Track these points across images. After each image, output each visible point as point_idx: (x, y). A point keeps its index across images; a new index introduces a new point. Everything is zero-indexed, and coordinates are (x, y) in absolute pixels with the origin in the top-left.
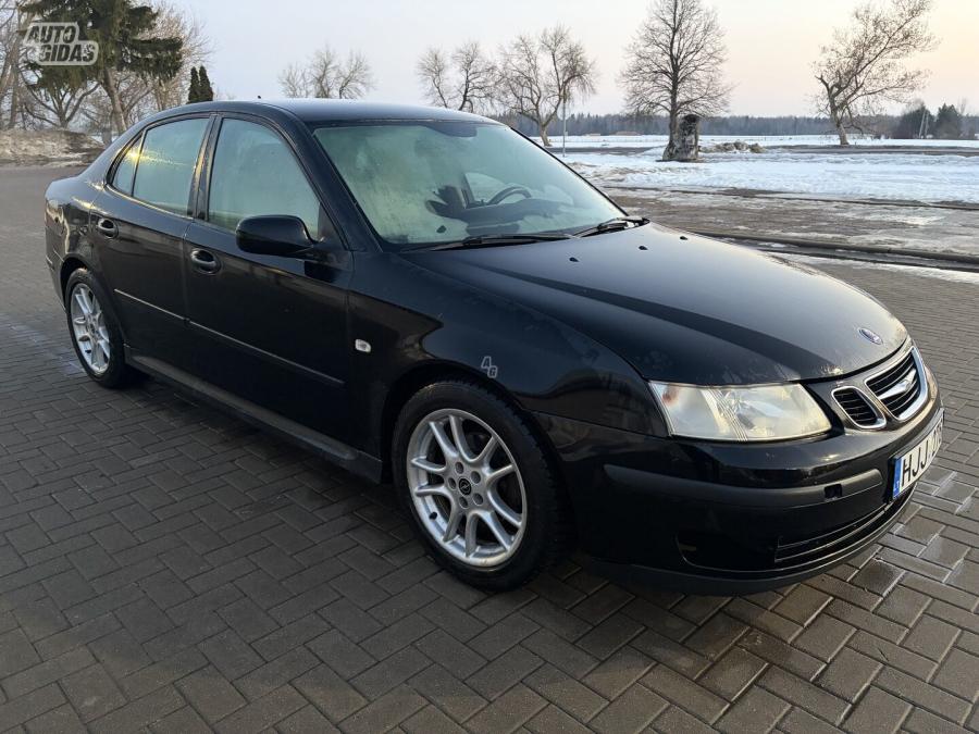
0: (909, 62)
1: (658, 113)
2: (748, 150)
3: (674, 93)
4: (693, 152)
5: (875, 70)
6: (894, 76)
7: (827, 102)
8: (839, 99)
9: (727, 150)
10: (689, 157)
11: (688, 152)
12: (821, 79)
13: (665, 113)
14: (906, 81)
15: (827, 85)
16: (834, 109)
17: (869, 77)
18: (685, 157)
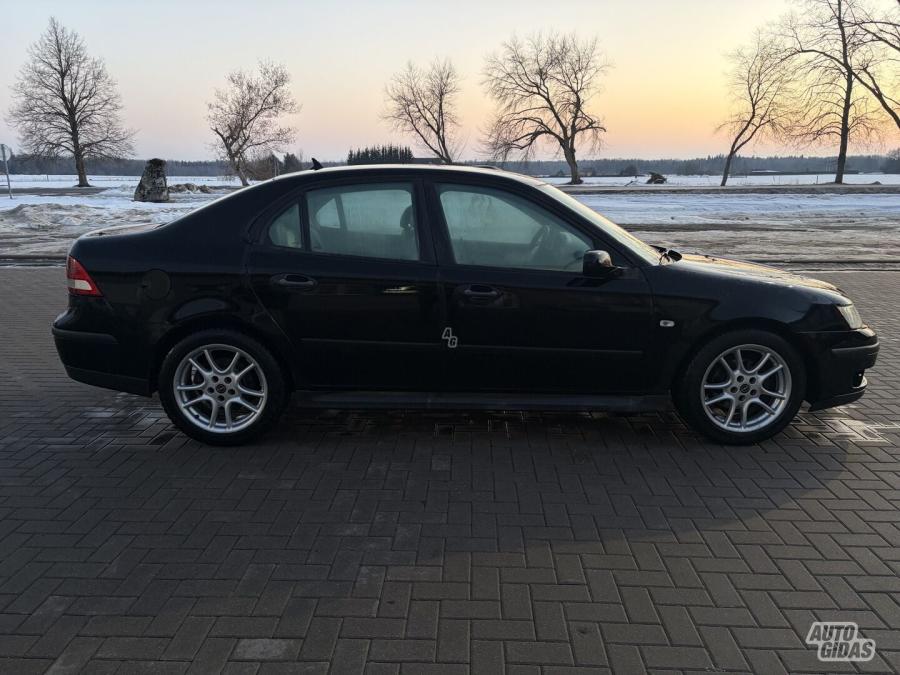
0: (280, 121)
1: (61, 154)
2: (199, 191)
3: (75, 135)
4: (165, 193)
5: (256, 125)
6: (271, 131)
7: (226, 150)
8: (234, 147)
9: (180, 191)
10: (162, 198)
11: (161, 193)
12: (216, 130)
13: (69, 154)
14: (281, 136)
15: (222, 136)
16: (232, 155)
17: (253, 130)
18: (158, 198)
